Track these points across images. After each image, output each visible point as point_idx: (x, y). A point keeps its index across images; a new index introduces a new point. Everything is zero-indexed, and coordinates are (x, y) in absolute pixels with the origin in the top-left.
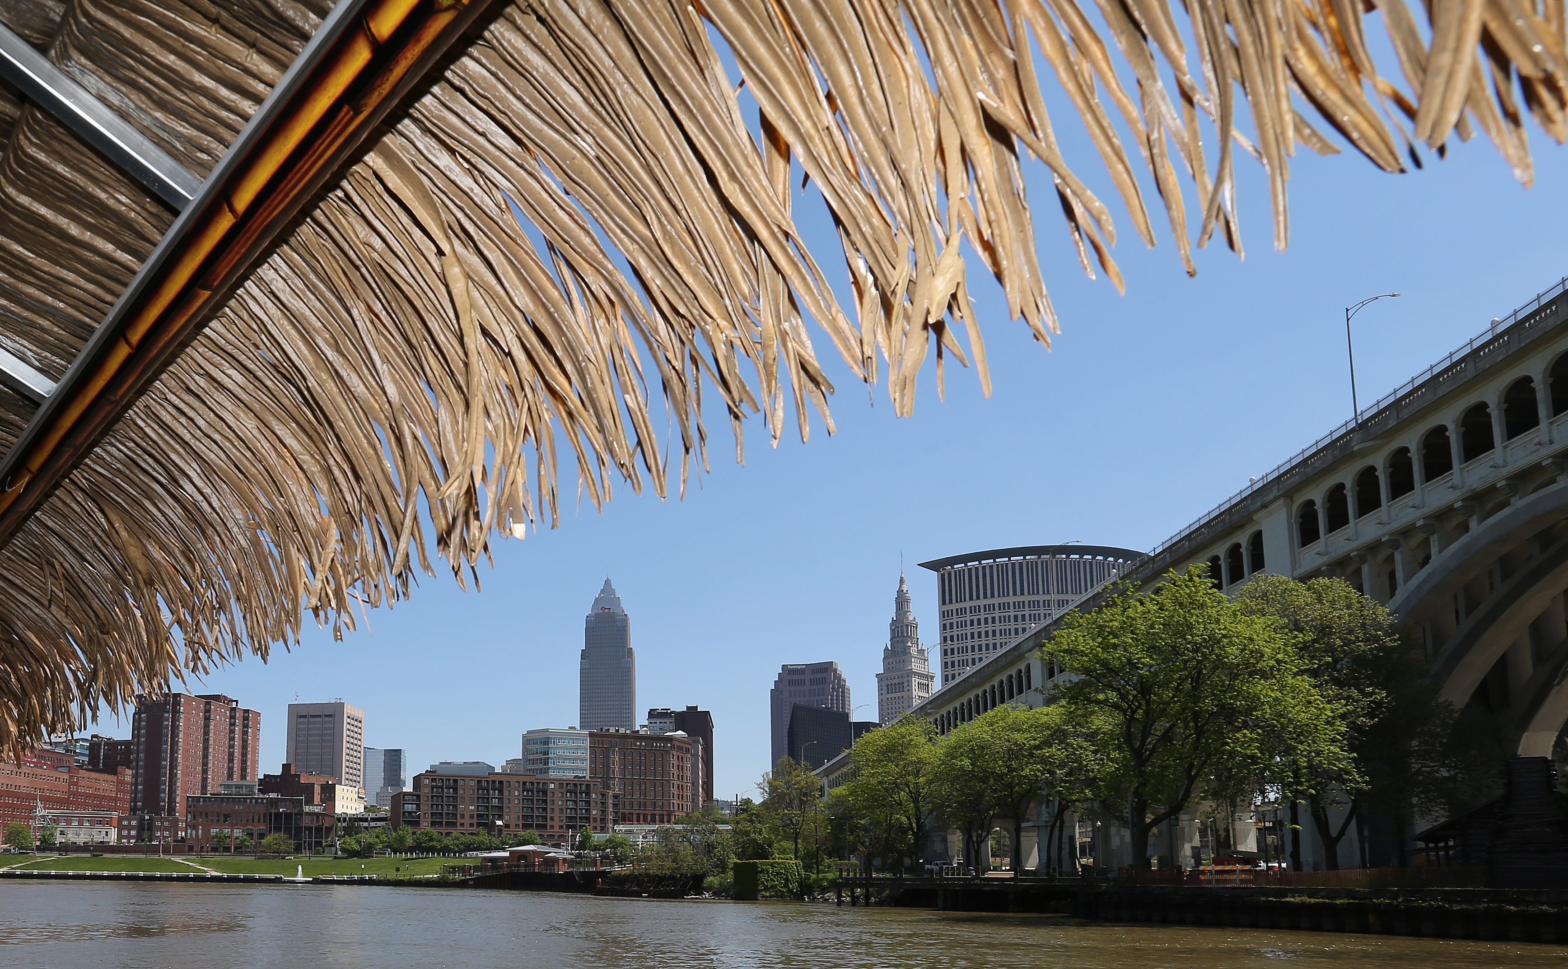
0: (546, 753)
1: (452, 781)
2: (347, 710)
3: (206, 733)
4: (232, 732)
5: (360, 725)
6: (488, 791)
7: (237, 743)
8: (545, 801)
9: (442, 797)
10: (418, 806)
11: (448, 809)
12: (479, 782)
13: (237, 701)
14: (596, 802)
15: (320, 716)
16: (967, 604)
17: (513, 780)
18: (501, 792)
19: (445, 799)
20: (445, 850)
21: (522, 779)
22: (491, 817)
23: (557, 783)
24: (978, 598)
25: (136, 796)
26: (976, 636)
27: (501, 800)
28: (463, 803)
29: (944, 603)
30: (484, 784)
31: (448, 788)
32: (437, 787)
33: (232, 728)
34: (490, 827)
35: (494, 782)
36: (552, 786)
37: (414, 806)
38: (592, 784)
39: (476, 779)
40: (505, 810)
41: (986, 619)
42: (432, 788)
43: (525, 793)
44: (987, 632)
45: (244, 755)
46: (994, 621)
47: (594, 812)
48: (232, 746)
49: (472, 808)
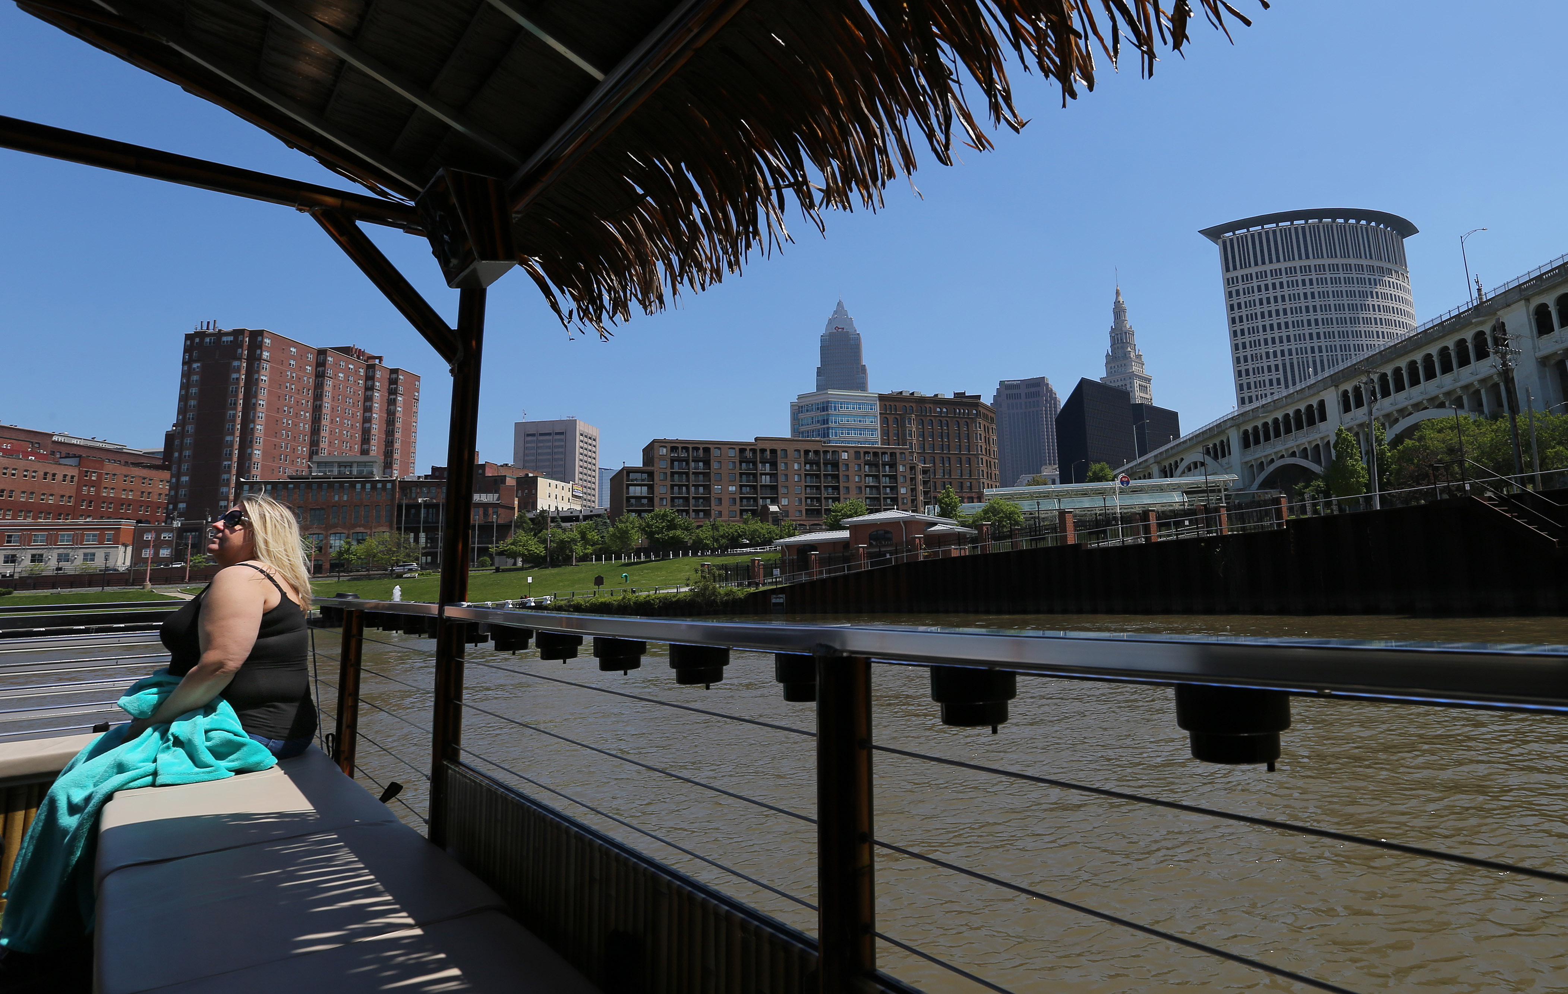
0: (826, 421)
1: (701, 451)
2: (580, 427)
3: (318, 396)
4: (368, 399)
5: (594, 443)
6: (755, 464)
7: (378, 415)
8: (836, 477)
9: (687, 474)
10: (651, 488)
11: (697, 492)
12: (742, 451)
13: (380, 358)
14: (905, 477)
15: (550, 434)
16: (1253, 270)
17: (791, 449)
18: (774, 465)
19: (692, 477)
20: (698, 547)
21: (803, 447)
22: (761, 502)
23: (852, 451)
24: (1264, 263)
25: (177, 493)
26: (1265, 302)
27: (774, 476)
28: (719, 481)
29: (1228, 270)
30: (749, 454)
31: (696, 461)
32: (680, 460)
33: (369, 393)
34: (763, 514)
35: (763, 451)
36: (845, 456)
37: (645, 489)
38: (898, 451)
39: (737, 448)
40: (782, 490)
41: (1274, 285)
42: (673, 461)
43: (808, 467)
44: (1276, 298)
45: (390, 433)
46: (1282, 286)
47: (903, 491)
48: (367, 420)
49: (732, 489)
